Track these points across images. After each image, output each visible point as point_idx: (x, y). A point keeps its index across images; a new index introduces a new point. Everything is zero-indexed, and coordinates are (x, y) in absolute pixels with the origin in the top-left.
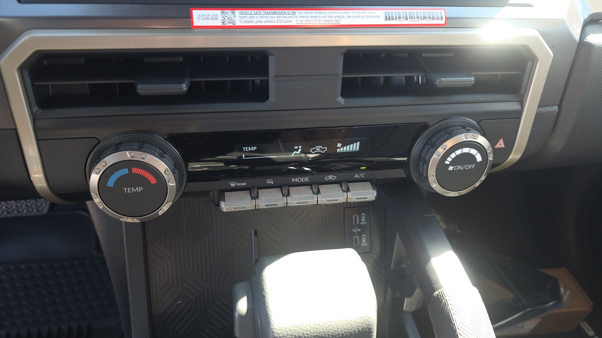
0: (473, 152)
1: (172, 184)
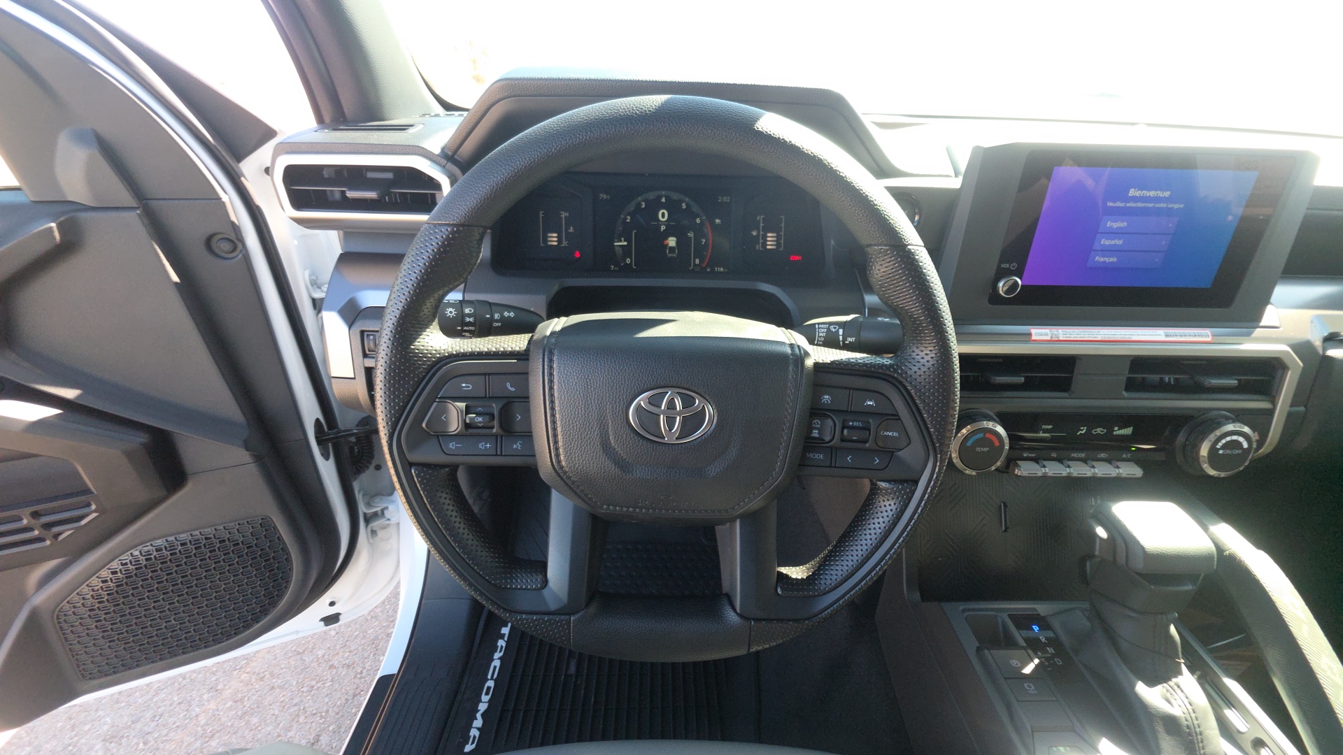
0: (1241, 439)
1: (1007, 447)
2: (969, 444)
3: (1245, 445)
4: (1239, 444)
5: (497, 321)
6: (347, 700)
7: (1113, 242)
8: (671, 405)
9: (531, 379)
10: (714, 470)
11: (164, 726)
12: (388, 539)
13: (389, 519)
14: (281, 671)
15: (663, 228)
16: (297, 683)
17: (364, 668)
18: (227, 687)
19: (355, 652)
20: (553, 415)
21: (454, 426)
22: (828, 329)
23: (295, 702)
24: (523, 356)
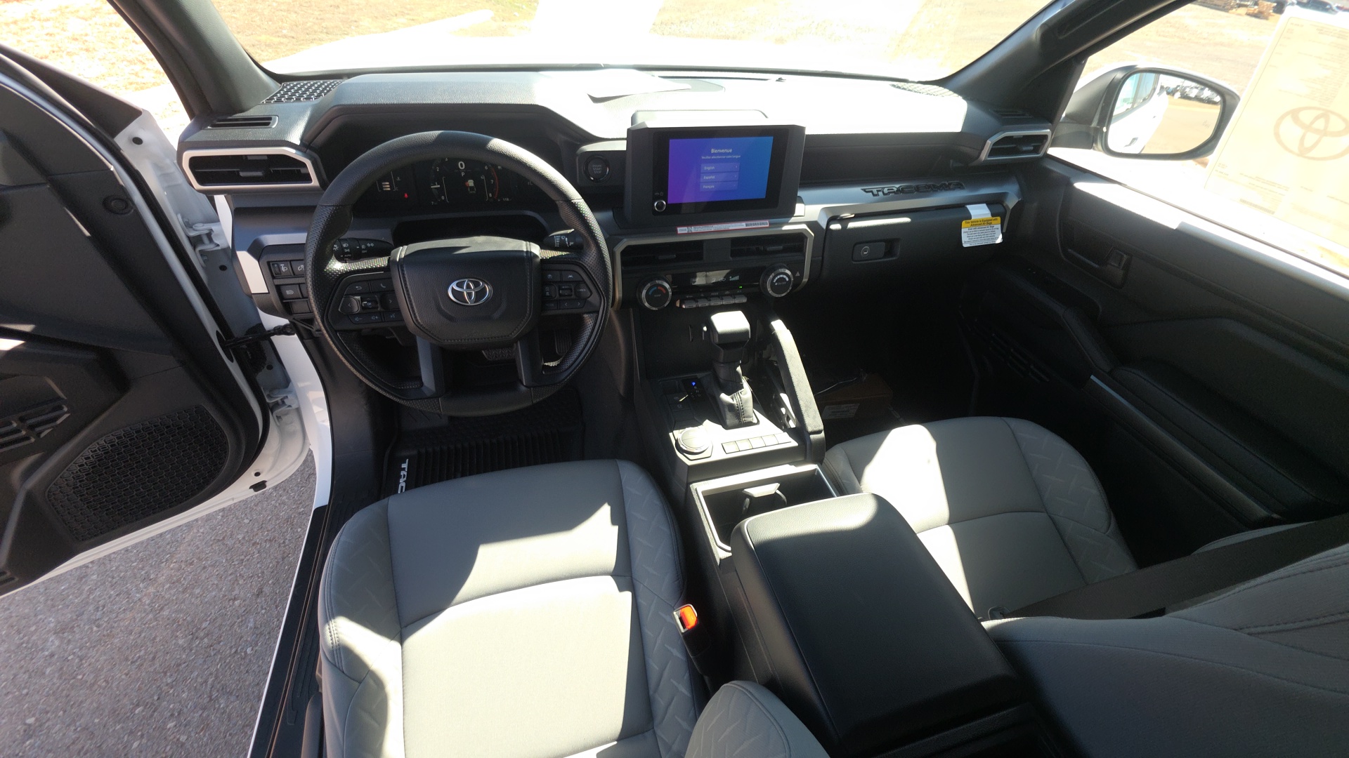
0: (785, 276)
1: (670, 294)
2: (650, 293)
3: (787, 279)
4: (784, 279)
5: (364, 250)
6: (278, 562)
7: (710, 178)
8: (468, 287)
9: (394, 281)
10: (496, 315)
11: (111, 612)
12: (292, 423)
13: (290, 406)
14: (207, 556)
15: (463, 174)
16: (227, 560)
17: (286, 539)
18: (159, 576)
19: (273, 530)
20: (409, 298)
21: (356, 309)
22: (560, 238)
23: (230, 572)
24: (386, 269)
